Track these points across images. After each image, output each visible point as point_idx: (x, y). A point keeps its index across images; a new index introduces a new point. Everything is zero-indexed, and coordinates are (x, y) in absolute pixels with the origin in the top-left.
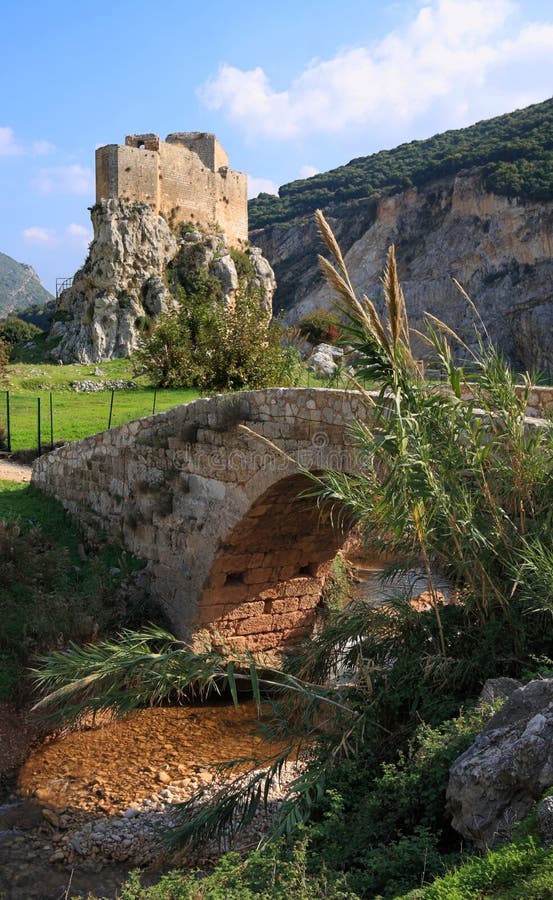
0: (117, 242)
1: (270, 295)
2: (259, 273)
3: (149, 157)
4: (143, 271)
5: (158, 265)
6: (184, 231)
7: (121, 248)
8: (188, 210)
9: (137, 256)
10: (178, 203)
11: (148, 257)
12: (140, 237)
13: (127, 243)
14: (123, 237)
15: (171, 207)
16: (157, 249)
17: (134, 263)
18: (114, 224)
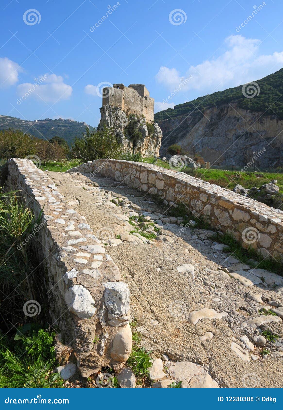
0: (108, 120)
1: (160, 139)
2: (156, 131)
3: (120, 91)
4: (116, 129)
5: (122, 128)
6: (131, 117)
7: (109, 122)
8: (133, 110)
9: (114, 124)
10: (130, 107)
11: (118, 125)
12: (116, 118)
13: (111, 120)
14: (110, 118)
15: (127, 109)
16: (121, 122)
17: (114, 127)
18: (107, 114)
